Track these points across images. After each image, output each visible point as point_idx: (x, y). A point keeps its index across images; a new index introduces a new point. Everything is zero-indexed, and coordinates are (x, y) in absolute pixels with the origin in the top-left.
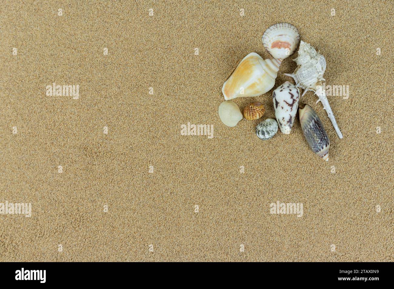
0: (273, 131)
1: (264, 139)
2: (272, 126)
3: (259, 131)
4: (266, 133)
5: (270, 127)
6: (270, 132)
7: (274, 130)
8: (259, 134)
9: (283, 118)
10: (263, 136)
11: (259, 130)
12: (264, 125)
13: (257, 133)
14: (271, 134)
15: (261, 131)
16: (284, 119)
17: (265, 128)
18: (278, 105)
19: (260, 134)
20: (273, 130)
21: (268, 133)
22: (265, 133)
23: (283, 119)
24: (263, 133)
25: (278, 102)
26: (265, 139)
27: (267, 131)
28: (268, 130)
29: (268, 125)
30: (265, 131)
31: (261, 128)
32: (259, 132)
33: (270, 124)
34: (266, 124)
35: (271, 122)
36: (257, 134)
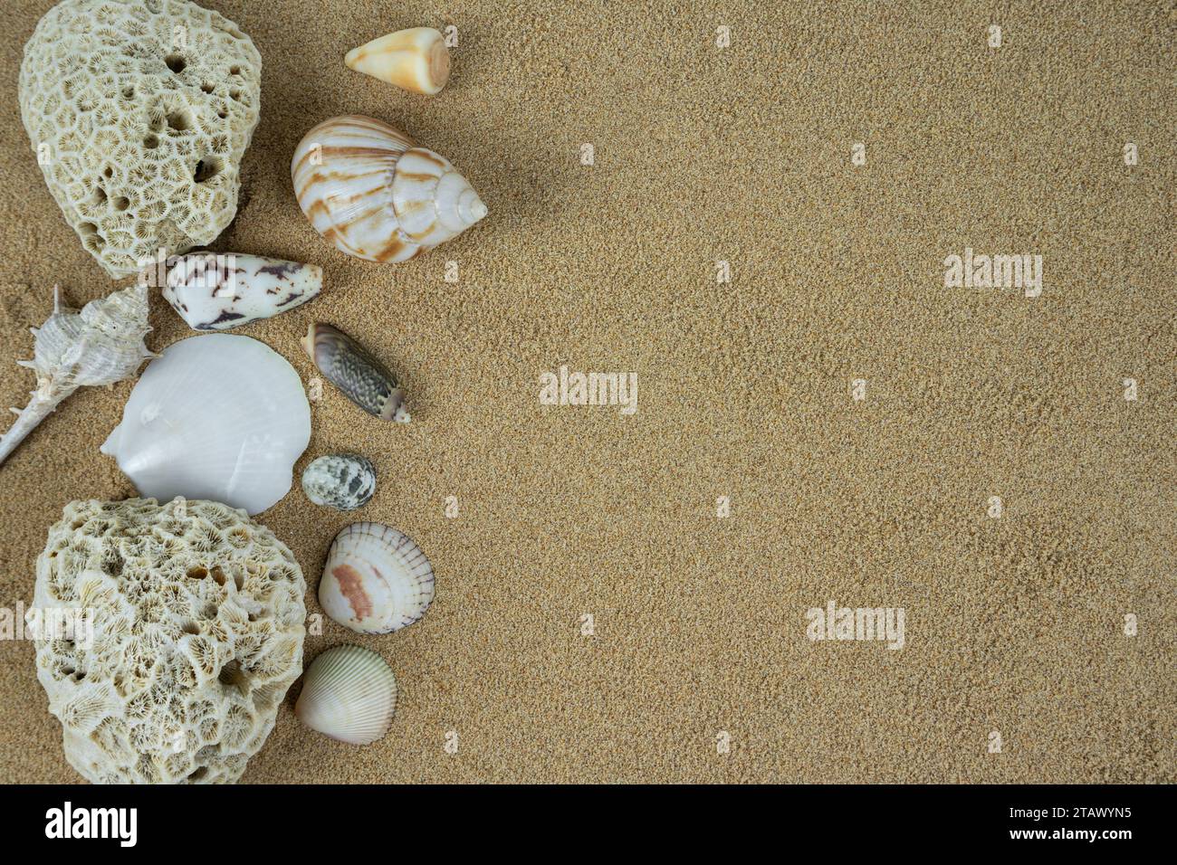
0: (329, 466)
1: (368, 469)
2: (322, 482)
3: (359, 497)
4: (349, 479)
5: (326, 483)
6: (339, 472)
7: (325, 468)
8: (367, 491)
9: (270, 291)
10: (362, 479)
11: (356, 500)
12: (336, 499)
13: (368, 496)
14: (342, 466)
15: (356, 493)
16: (274, 290)
17: (341, 493)
18: (229, 311)
19: (364, 490)
20: (329, 471)
21: (344, 473)
22: (353, 481)
23: (272, 292)
24: (356, 483)
25: (220, 313)
26: (366, 467)
27: (343, 481)
28: (338, 481)
29: (326, 491)
30: (346, 487)
31: (348, 499)
32: (362, 493)
33: (321, 488)
34: (329, 499)
35: (315, 491)
36: (371, 492)
